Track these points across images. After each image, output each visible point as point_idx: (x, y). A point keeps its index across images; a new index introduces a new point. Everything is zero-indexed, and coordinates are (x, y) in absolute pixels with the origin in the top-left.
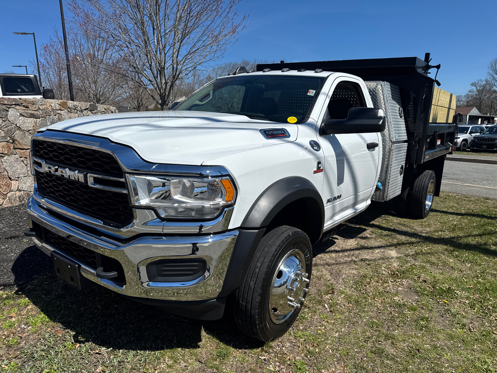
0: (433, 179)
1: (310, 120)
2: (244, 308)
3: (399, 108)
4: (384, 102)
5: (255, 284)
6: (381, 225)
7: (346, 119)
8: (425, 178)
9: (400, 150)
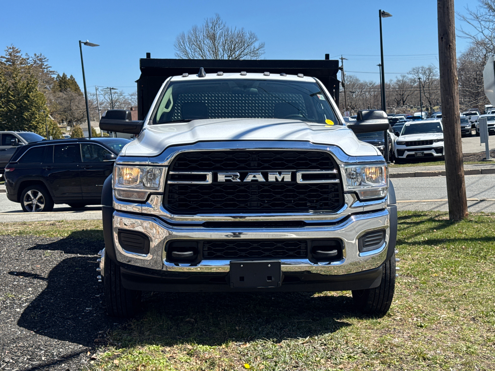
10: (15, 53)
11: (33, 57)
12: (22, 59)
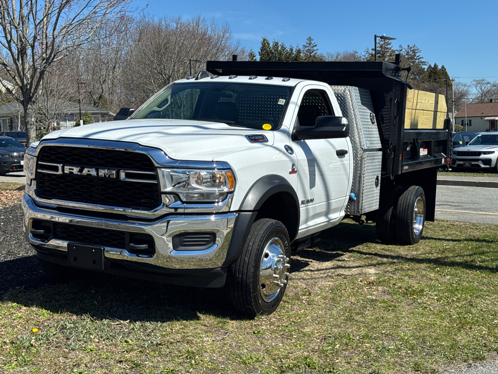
0: (422, 197)
1: (283, 127)
2: (240, 280)
3: (371, 114)
4: (353, 107)
5: (249, 259)
6: (362, 251)
7: (314, 126)
8: (410, 194)
9: (373, 159)
10: (386, 45)
11: (406, 48)
12: (392, 51)
